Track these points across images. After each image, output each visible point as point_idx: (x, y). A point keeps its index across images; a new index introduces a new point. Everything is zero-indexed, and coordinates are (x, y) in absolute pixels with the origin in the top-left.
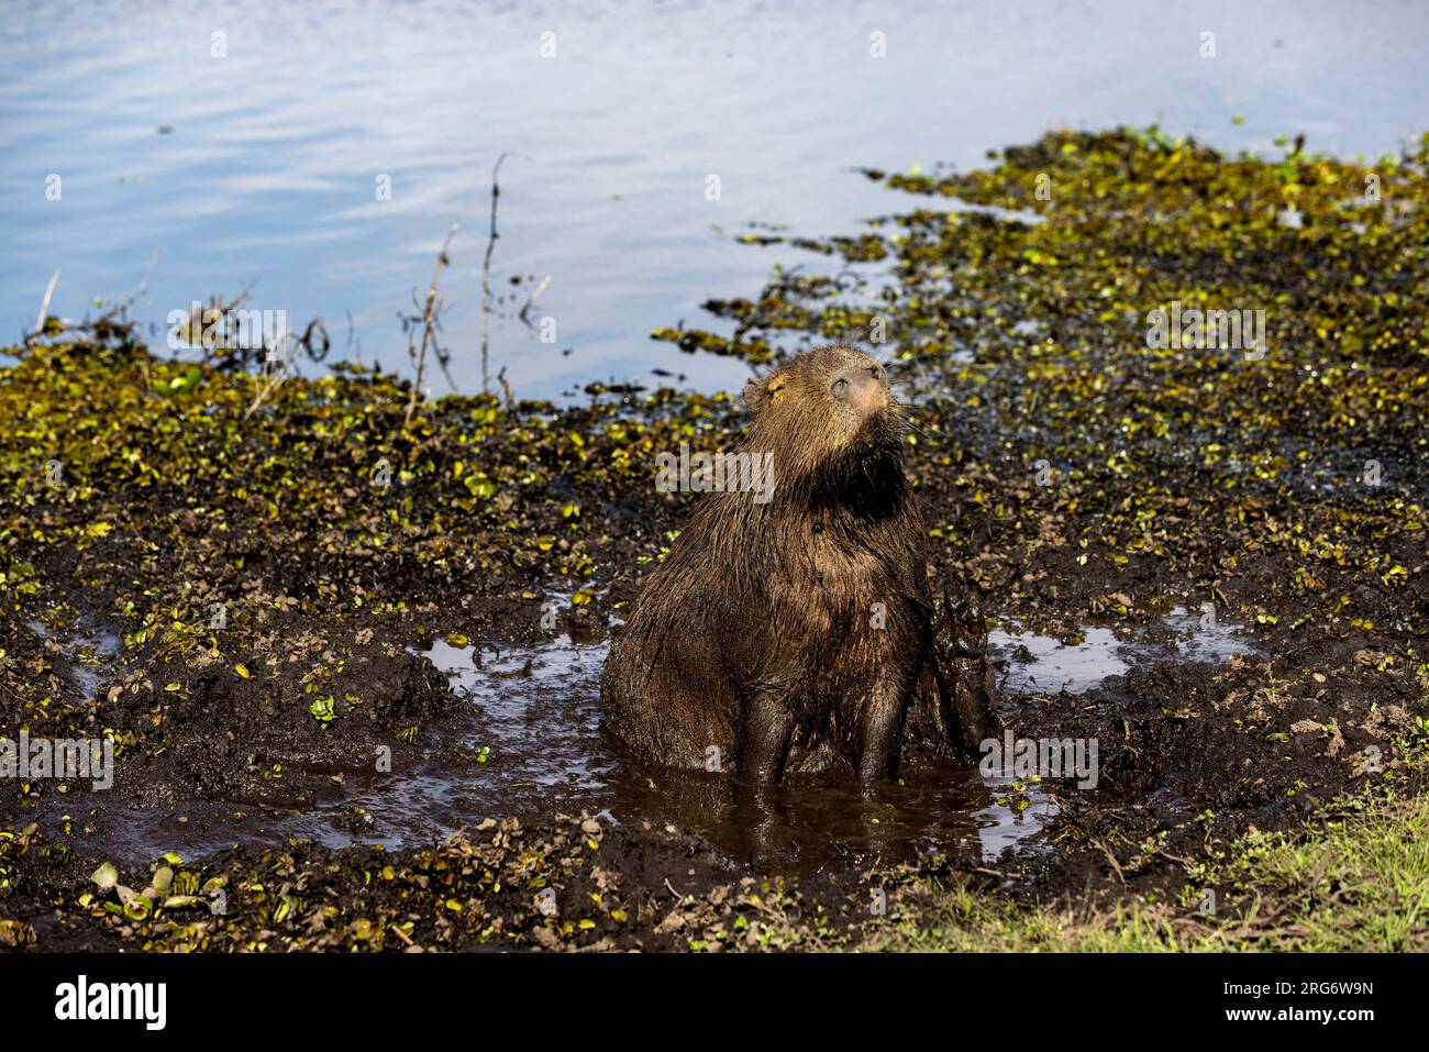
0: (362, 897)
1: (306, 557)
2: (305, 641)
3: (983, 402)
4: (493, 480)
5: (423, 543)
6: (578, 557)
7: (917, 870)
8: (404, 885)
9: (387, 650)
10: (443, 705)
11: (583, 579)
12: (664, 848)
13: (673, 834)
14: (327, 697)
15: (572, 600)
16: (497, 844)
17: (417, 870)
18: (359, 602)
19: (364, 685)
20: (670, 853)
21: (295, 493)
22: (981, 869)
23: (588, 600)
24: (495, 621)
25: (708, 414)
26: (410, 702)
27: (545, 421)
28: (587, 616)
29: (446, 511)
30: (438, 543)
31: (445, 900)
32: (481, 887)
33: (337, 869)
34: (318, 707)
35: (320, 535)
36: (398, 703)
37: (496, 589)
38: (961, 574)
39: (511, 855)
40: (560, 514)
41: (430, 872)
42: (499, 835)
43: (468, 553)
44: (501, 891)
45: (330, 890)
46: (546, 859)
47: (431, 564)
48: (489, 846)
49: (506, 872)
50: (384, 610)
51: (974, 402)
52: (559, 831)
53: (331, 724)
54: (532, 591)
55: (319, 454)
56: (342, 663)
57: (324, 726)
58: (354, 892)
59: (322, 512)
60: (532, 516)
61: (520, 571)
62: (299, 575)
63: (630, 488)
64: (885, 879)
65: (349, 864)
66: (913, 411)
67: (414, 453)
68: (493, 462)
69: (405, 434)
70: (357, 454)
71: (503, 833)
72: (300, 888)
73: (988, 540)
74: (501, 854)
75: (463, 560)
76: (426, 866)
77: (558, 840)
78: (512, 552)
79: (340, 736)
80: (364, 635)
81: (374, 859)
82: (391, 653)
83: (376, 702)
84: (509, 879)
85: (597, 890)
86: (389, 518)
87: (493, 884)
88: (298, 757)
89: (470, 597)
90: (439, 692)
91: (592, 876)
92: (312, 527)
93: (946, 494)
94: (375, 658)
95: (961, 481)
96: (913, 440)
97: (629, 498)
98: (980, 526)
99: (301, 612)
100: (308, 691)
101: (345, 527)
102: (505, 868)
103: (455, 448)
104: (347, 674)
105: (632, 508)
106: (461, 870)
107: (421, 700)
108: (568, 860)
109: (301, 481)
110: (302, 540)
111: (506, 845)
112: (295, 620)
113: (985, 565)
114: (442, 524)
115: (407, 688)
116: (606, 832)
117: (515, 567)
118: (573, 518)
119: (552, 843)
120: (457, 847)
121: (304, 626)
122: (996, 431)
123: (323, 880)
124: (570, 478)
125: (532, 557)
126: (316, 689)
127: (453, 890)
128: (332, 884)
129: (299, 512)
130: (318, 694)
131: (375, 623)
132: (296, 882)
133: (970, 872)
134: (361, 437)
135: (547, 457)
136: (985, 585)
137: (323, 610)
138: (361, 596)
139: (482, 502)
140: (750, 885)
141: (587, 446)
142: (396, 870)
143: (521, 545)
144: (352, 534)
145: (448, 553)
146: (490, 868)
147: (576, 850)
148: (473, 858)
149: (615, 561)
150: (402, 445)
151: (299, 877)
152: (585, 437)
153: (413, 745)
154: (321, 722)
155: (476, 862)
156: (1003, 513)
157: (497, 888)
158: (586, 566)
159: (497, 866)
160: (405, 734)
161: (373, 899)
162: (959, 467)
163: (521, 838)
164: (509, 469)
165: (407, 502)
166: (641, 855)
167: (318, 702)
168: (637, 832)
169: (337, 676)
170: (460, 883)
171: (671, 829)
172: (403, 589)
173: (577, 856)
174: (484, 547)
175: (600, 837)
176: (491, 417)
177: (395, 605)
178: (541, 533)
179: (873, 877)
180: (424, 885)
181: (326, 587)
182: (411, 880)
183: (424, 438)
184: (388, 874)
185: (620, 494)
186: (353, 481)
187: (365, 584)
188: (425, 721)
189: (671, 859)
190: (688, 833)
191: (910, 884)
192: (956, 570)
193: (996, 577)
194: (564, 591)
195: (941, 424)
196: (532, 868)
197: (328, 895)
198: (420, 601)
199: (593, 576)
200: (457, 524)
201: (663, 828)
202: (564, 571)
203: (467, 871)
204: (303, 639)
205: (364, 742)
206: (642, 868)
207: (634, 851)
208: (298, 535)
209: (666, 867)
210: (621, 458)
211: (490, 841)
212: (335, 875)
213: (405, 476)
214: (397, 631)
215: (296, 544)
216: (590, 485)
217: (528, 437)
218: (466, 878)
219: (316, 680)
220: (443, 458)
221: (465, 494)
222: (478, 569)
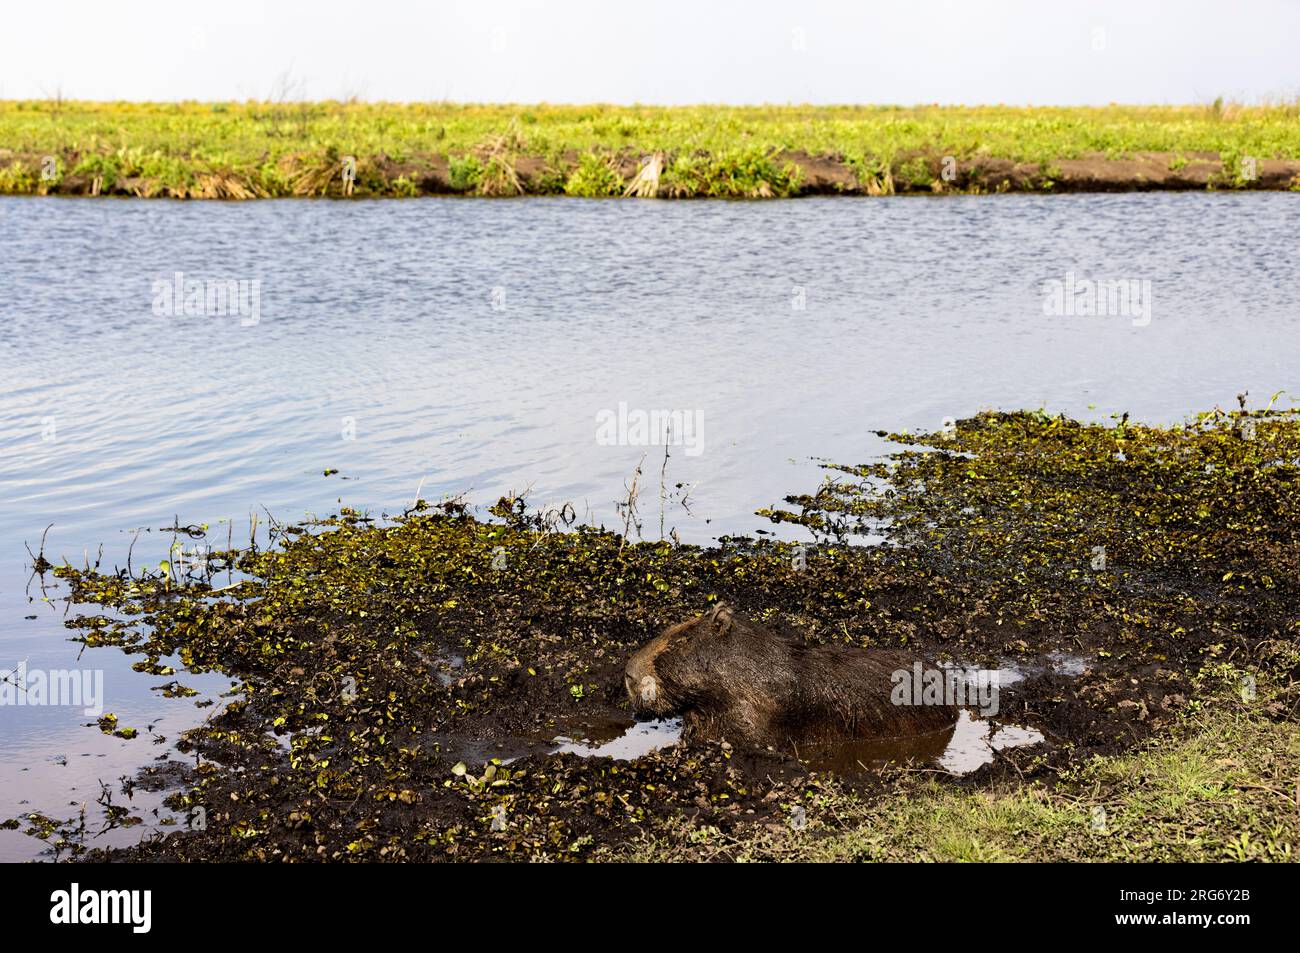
0: (600, 782)
1: (566, 618)
2: (567, 657)
3: (943, 547)
4: (668, 583)
7: (907, 770)
8: (623, 776)
9: (612, 661)
12: (767, 758)
14: (579, 685)
16: (674, 756)
17: (630, 769)
18: (595, 641)
19: (599, 679)
20: (770, 761)
22: (943, 771)
27: (696, 555)
29: (643, 597)
30: (638, 612)
31: (646, 785)
32: (666, 778)
33: (586, 767)
34: (575, 689)
35: (573, 608)
36: (618, 689)
39: (682, 761)
40: (706, 600)
41: (638, 770)
42: (675, 751)
43: (656, 617)
44: (677, 780)
45: (582, 778)
46: (701, 763)
47: (635, 621)
48: (670, 756)
49: (679, 770)
50: (609, 644)
51: (938, 547)
52: (708, 748)
53: (581, 699)
55: (571, 569)
56: (587, 667)
57: (577, 700)
58: (595, 779)
60: (690, 600)
62: (562, 627)
64: (890, 775)
65: (592, 766)
66: (903, 551)
67: (624, 570)
68: (668, 574)
69: (619, 560)
70: (593, 570)
71: (678, 750)
72: (566, 776)
73: (946, 613)
74: (677, 761)
75: (652, 620)
76: (635, 767)
77: (708, 753)
78: (680, 616)
79: (586, 706)
80: (599, 653)
81: (607, 764)
82: (614, 662)
83: (606, 688)
84: (681, 774)
85: (730, 779)
86: (611, 601)
87: (672, 777)
88: (563, 716)
91: (727, 772)
92: (568, 604)
93: (922, 591)
95: (930, 584)
98: (942, 606)
99: (564, 643)
100: (568, 681)
102: (679, 768)
103: (647, 567)
104: (590, 673)
105: (746, 597)
106: (654, 769)
108: (714, 764)
109: (562, 582)
110: (563, 610)
111: (679, 756)
112: (560, 647)
113: (945, 625)
114: (641, 603)
116: (734, 749)
118: (713, 601)
119: (705, 755)
120: (652, 757)
121: (565, 650)
122: (950, 561)
123: (579, 773)
124: (711, 582)
126: (573, 681)
127: (650, 780)
128: (583, 776)
129: (561, 596)
130: (574, 683)
132: (564, 773)
134: (595, 561)
135: (698, 572)
136: (945, 636)
137: (576, 644)
138: (596, 638)
139: (662, 594)
140: (814, 777)
141: (720, 567)
142: (618, 769)
143: (685, 613)
145: (644, 616)
146: (671, 769)
148: (661, 763)
150: (618, 565)
151: (566, 771)
152: (719, 561)
154: (575, 698)
155: (662, 765)
156: (955, 600)
157: (675, 778)
159: (675, 767)
160: (622, 705)
161: (606, 783)
162: (930, 578)
163: (688, 752)
164: (677, 578)
165: (621, 593)
166: (754, 761)
167: (574, 687)
169: (585, 674)
170: (654, 776)
172: (620, 635)
173: (719, 762)
174: (665, 614)
175: (732, 752)
176: (666, 552)
177: (615, 642)
178: (696, 608)
179: (883, 773)
180: (634, 777)
181: (577, 634)
182: (627, 774)
184: (615, 771)
185: (739, 590)
186: (591, 583)
187: (598, 632)
189: (770, 765)
191: (904, 777)
193: (951, 632)
196: (694, 768)
197: (581, 781)
200: (649, 603)
203: (657, 770)
204: (565, 656)
206: (754, 768)
207: (750, 759)
208: (561, 608)
209: (767, 769)
210: (739, 572)
211: (671, 754)
212: (585, 771)
213: (619, 581)
215: (559, 612)
216: (722, 586)
217: (687, 562)
218: (658, 773)
219: (573, 676)
220: (640, 571)
221: (654, 589)
222: (661, 623)
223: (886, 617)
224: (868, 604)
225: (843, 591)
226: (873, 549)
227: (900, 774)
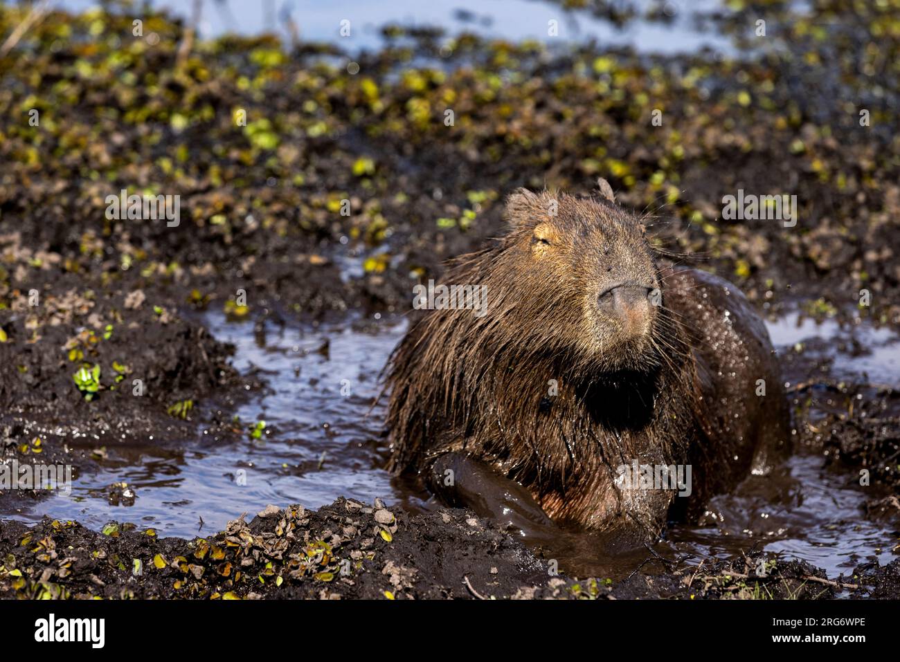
0: (131, 587)
1: (70, 209)
2: (70, 302)
3: (823, 59)
4: (276, 129)
5: (199, 198)
6: (373, 219)
7: (744, 576)
8: (179, 575)
9: (159, 315)
10: (218, 377)
11: (375, 242)
12: (465, 543)
13: (475, 528)
14: (92, 365)
15: (363, 266)
16: (280, 533)
17: (191, 559)
18: (126, 262)
19: (133, 353)
20: (471, 548)
21: (57, 137)
22: (814, 578)
23: (381, 268)
24: (279, 287)
25: (515, 63)
26: (184, 375)
27: (334, 65)
28: (381, 286)
29: (224, 162)
30: (217, 198)
31: (221, 592)
32: (262, 580)
33: (103, 555)
34: (84, 376)
35: (84, 185)
36: (170, 374)
37: (280, 251)
38: (797, 251)
39: (295, 546)
40: (349, 170)
41: (207, 561)
42: (283, 524)
43: (250, 210)
44: (283, 585)
45: (95, 578)
46: (334, 551)
47: (208, 222)
48: (271, 534)
49: (290, 564)
50: (156, 271)
51: (812, 59)
52: (349, 520)
53: (96, 396)
54: (321, 254)
55: (82, 95)
56: (109, 327)
57: (88, 397)
58: (121, 581)
59: (86, 159)
60: (320, 172)
61: (306, 232)
62: (61, 230)
63: (429, 144)
64: (708, 585)
65: (116, 550)
66: (743, 66)
67: (189, 98)
68: (276, 110)
69: (180, 76)
70: (126, 97)
71: (287, 521)
72: (62, 575)
73: (826, 212)
74: (285, 544)
75: (243, 218)
76: (202, 555)
77: (348, 530)
78: (297, 211)
79: (106, 409)
80: (135, 298)
81: (144, 545)
82: (164, 319)
83: (147, 372)
84: (293, 572)
85: (389, 586)
86: (160, 170)
87: (274, 577)
88: (59, 431)
89: (252, 260)
90: (216, 364)
91: (384, 572)
92: (75, 175)
93: (780, 161)
94: (146, 324)
95: (798, 145)
96: (744, 98)
97: (427, 155)
98: (819, 197)
99: (64, 271)
100: (72, 357)
101: (112, 176)
102: (289, 559)
103: (235, 93)
104: (115, 341)
105: (431, 164)
106: (240, 559)
107: (196, 372)
108: (358, 552)
109: (64, 123)
110: (66, 191)
111: (290, 534)
112: (57, 279)
113: (824, 241)
114: (222, 176)
115: (182, 358)
116: (401, 523)
117: (300, 227)
118: (365, 176)
119: (341, 533)
120: (236, 535)
121: (67, 286)
122: (836, 92)
123: (88, 567)
124: (362, 131)
125: (320, 217)
126: (81, 356)
127: (231, 582)
128: (97, 572)
129: (62, 158)
130: (83, 362)
131: (146, 285)
132: (58, 568)
133: (803, 581)
134: (130, 78)
135: (337, 106)
136: (823, 263)
137: (87, 268)
138: (131, 256)
139: (264, 154)
140: (559, 587)
141: (381, 95)
142: (168, 559)
143: (307, 202)
144: (119, 185)
145: (227, 210)
146: (273, 560)
147: (367, 542)
148: (254, 547)
149: (412, 224)
150: (176, 88)
151: (61, 563)
152: (379, 83)
153: (186, 420)
154: (85, 393)
155: (256, 552)
156: (844, 183)
157: (279, 581)
158: (378, 229)
159: (280, 557)
160: (178, 408)
161: (143, 589)
162: (796, 130)
163: (307, 527)
164: (294, 118)
165: (181, 152)
166: (439, 550)
167: (83, 371)
168: (435, 524)
169: (104, 342)
170: (238, 575)
171: (472, 522)
172: (177, 248)
173: (369, 549)
174: (267, 204)
175: (394, 529)
176: (273, 59)
177: (168, 264)
178: (332, 189)
179: (695, 582)
180: (198, 575)
181: (90, 243)
182: (185, 569)
183: (198, 81)
184: (160, 562)
185: (418, 150)
186: (121, 126)
187: (136, 242)
188: (201, 396)
189: (471, 556)
190: (491, 528)
191: (735, 591)
192: (790, 246)
193: (835, 254)
194: (356, 256)
195: (776, 81)
196: (318, 561)
197: (93, 584)
198: (195, 262)
199: (386, 241)
200: (237, 176)
201: (463, 520)
202: (355, 233)
203: (246, 562)
204: (66, 301)
205: (132, 417)
206: (440, 565)
207: (431, 545)
208: (60, 185)
209: (465, 564)
210: (419, 109)
211: (273, 530)
212: (101, 562)
213: (179, 122)
214: (169, 295)
215: (59, 194)
216: (384, 139)
217: (315, 83)
218: (246, 569)
219: (81, 346)
220: (220, 104)
221: (245, 144)
222: (260, 228)
223: (708, 220)
224: (673, 193)
225: (624, 158)
226: (687, 62)
227: (730, 583)
